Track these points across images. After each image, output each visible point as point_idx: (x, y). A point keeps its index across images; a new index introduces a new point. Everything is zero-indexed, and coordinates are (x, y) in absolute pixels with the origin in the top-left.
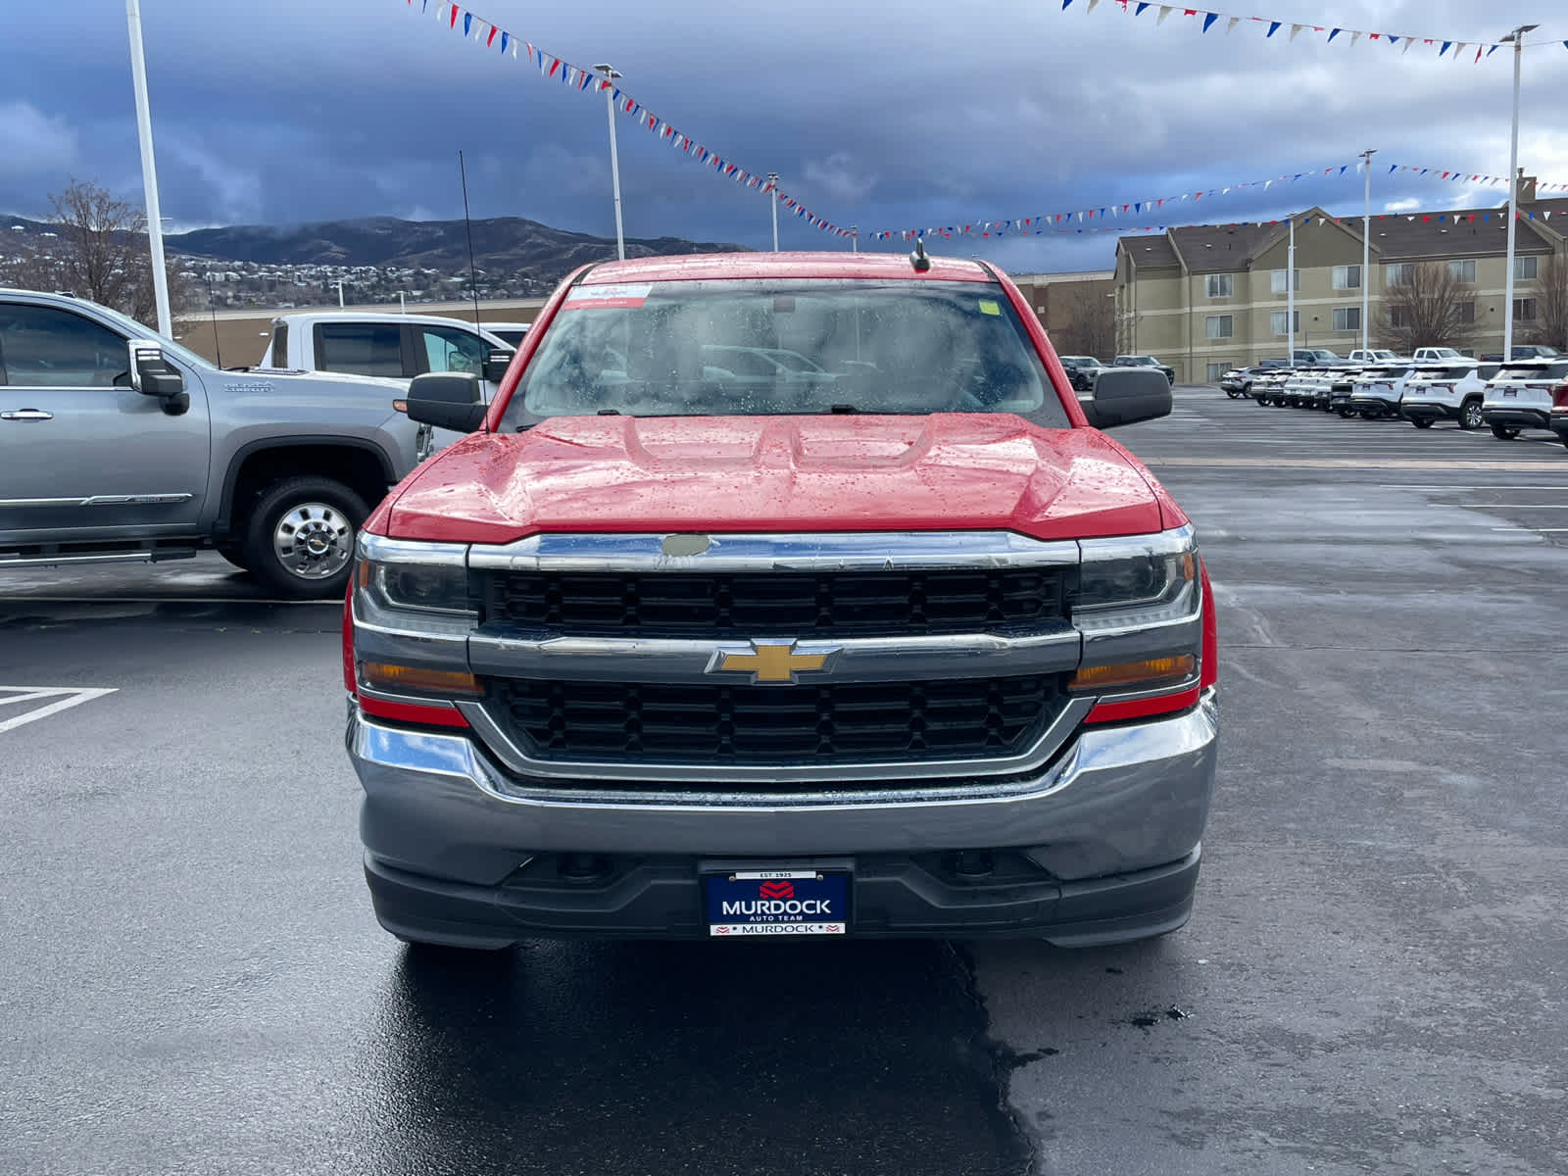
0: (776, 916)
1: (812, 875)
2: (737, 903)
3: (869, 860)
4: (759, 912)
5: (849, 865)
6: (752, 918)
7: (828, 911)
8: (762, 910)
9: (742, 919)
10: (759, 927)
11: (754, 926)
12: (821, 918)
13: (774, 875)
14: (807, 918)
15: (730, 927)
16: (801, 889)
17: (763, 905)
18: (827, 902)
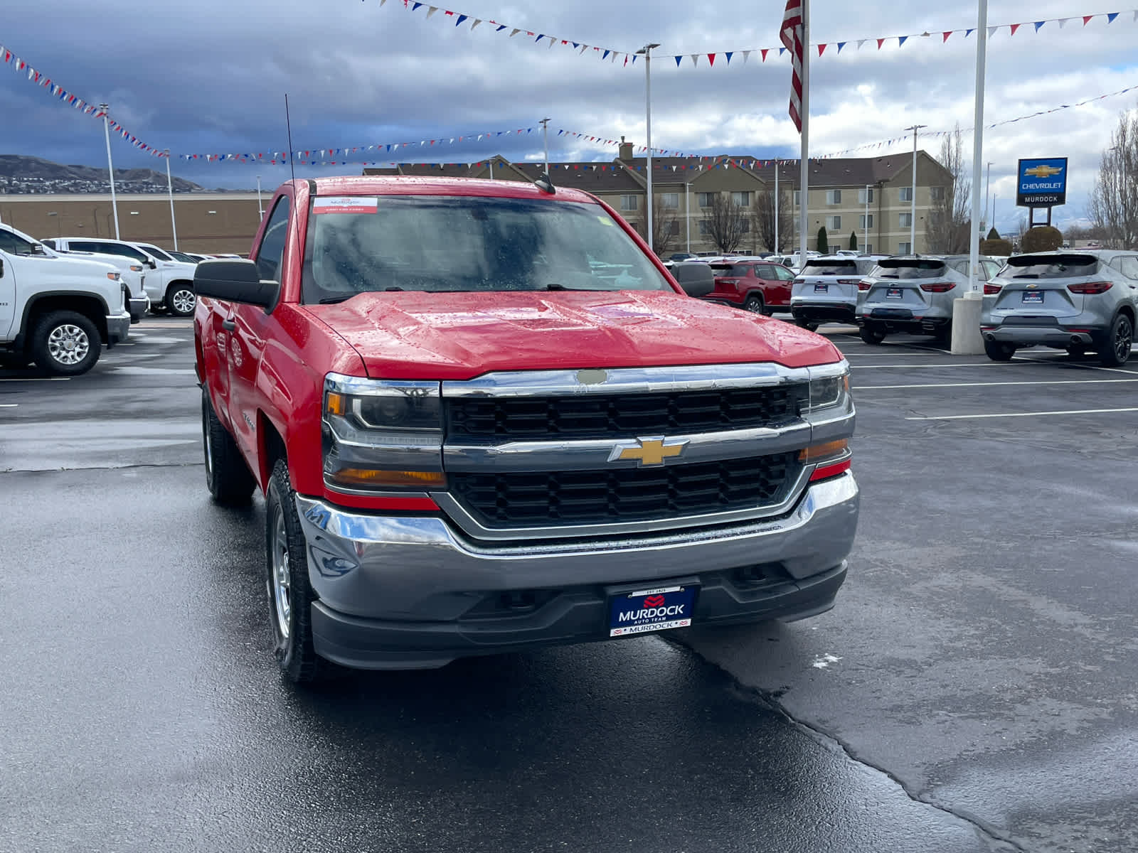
0: (650, 619)
1: (677, 589)
2: (629, 613)
3: (708, 576)
4: (641, 617)
5: (697, 581)
6: (636, 622)
7: (681, 612)
8: (643, 616)
9: (629, 623)
10: (640, 627)
11: (637, 627)
12: (679, 617)
13: (655, 592)
14: (669, 618)
15: (623, 629)
16: (669, 599)
17: (644, 612)
18: (683, 606)
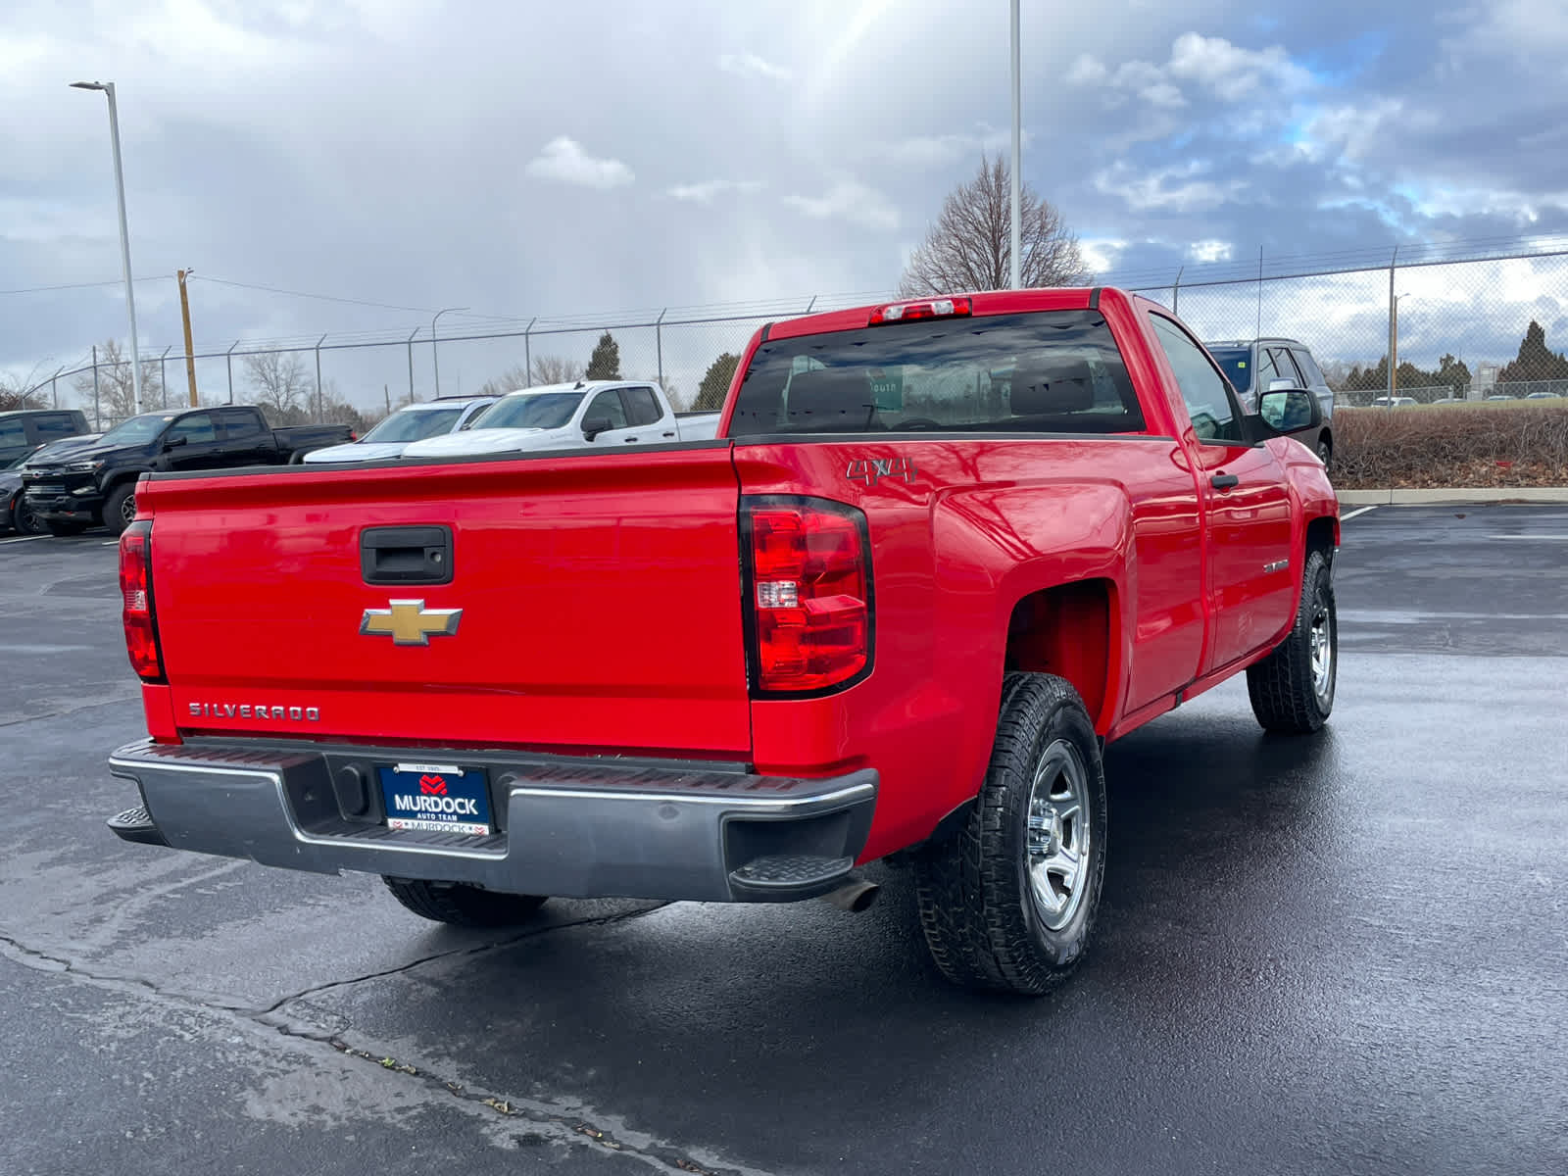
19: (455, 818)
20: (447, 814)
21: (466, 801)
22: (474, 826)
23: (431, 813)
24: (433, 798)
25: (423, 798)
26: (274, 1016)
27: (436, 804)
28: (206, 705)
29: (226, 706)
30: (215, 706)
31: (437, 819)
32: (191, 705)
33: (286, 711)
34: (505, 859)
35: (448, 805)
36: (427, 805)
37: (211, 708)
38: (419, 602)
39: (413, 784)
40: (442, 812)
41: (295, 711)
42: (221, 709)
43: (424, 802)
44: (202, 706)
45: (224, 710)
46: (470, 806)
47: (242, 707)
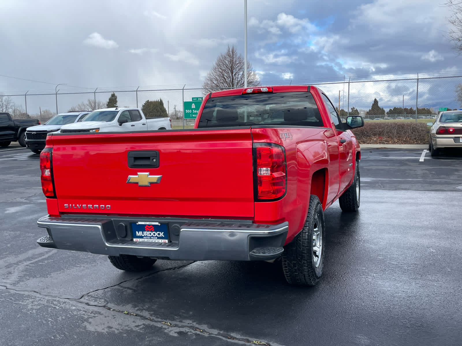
19: (156, 238)
20: (154, 237)
21: (161, 233)
22: (163, 240)
23: (148, 237)
24: (149, 232)
25: (146, 232)
26: (82, 300)
27: (150, 234)
28: (70, 205)
29: (78, 205)
30: (74, 205)
31: (150, 238)
32: (65, 205)
33: (99, 207)
34: (178, 250)
35: (154, 234)
36: (147, 234)
37: (72, 205)
38: (148, 173)
39: (143, 228)
40: (152, 236)
41: (102, 207)
42: (76, 206)
43: (146, 233)
44: (69, 205)
45: (77, 206)
46: (162, 234)
47: (83, 205)
